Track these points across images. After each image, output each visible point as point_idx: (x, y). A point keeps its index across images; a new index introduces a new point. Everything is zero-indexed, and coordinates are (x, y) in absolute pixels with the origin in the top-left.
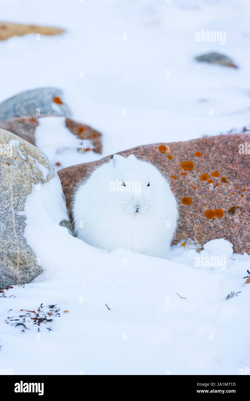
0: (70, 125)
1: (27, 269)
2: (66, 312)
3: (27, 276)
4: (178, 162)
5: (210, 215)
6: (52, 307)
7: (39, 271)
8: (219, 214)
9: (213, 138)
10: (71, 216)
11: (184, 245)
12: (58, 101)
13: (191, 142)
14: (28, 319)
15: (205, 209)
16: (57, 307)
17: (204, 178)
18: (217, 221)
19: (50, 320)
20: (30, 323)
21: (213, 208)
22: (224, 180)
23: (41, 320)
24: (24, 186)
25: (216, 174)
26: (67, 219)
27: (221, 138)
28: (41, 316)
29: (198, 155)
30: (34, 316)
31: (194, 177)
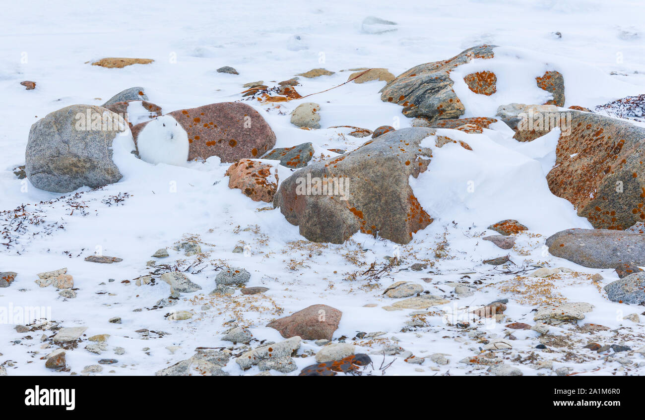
0: (145, 105)
1: (114, 176)
2: (132, 196)
3: (115, 179)
4: (192, 119)
5: (209, 144)
6: (126, 194)
7: (121, 177)
8: (214, 143)
9: (210, 105)
10: (137, 148)
11: (196, 160)
12: (141, 93)
13: (199, 108)
14: (112, 200)
15: (207, 141)
16: (128, 193)
17: (205, 126)
18: (213, 147)
19: (123, 200)
20: (113, 202)
21: (210, 140)
22: (215, 126)
23: (118, 200)
24: (112, 134)
25: (212, 123)
26: (135, 150)
27: (213, 105)
28: (119, 198)
29: (202, 114)
30: (115, 198)
31: (201, 125)
